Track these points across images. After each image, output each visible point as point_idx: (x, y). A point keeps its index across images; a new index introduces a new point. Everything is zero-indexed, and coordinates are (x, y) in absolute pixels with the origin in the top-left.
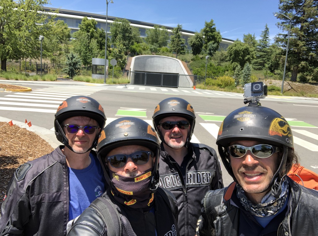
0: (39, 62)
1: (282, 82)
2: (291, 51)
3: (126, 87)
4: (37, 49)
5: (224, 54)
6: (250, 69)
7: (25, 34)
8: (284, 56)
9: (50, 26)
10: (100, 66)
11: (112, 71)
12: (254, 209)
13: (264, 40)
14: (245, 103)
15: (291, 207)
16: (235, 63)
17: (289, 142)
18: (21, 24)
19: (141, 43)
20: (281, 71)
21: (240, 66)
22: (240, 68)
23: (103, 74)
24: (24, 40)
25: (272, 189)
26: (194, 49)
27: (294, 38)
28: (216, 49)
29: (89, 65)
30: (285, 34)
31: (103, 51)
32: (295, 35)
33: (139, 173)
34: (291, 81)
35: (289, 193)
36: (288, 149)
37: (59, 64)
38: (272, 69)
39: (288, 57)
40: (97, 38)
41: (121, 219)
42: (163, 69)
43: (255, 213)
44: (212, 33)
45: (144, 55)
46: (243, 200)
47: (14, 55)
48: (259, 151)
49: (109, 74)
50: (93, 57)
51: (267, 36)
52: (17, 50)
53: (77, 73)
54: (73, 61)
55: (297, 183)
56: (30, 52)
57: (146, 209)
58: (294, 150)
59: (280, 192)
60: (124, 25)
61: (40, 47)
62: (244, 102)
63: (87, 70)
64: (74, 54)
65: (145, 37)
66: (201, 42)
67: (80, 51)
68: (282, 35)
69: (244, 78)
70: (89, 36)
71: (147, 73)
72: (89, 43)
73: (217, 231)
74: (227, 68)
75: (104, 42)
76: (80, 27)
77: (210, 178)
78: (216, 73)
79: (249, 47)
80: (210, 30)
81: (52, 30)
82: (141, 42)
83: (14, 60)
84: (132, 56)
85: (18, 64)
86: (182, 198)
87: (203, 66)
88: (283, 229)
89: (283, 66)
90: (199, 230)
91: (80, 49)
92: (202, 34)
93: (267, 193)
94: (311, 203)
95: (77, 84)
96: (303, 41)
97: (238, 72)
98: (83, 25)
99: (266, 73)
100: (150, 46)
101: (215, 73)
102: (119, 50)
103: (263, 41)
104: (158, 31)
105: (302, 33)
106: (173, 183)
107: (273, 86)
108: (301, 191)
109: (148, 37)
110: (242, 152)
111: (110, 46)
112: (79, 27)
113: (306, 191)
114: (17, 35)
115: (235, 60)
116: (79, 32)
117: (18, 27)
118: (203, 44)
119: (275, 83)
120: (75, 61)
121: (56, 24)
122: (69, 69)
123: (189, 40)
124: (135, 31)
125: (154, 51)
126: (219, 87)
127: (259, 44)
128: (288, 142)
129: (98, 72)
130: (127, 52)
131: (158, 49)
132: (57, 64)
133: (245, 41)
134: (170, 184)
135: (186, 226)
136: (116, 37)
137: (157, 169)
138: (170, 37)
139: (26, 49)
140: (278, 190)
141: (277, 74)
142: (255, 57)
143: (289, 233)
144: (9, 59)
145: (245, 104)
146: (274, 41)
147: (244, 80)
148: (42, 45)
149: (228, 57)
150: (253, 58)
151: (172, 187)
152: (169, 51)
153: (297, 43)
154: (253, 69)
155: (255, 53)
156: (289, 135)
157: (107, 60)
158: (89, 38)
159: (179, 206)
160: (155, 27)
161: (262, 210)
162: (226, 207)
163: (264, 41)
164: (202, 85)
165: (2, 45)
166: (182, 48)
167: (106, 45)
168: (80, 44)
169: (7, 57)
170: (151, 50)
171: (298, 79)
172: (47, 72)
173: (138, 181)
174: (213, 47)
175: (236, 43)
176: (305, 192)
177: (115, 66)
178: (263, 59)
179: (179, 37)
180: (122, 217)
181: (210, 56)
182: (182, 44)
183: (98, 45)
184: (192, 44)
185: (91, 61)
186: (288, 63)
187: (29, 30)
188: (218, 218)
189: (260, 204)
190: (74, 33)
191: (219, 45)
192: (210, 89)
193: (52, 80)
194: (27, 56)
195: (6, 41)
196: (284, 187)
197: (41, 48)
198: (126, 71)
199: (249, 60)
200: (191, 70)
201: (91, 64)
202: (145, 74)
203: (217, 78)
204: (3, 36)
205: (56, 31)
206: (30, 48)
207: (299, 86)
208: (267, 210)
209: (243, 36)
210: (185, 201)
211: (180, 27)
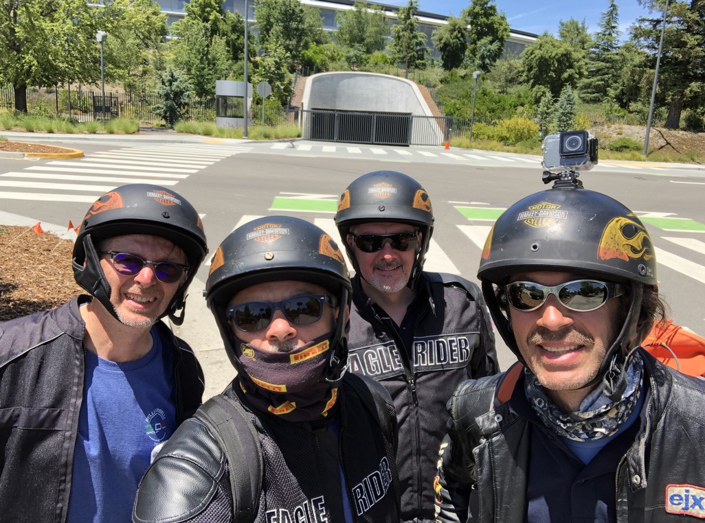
0: (97, 92)
1: (645, 129)
2: (667, 57)
3: (293, 147)
4: (92, 61)
5: (515, 66)
6: (574, 100)
7: (65, 28)
8: (652, 71)
9: (120, 10)
10: (234, 99)
11: (261, 109)
12: (562, 425)
13: (607, 33)
14: (546, 181)
15: (648, 419)
16: (540, 86)
17: (646, 273)
18: (54, 5)
19: (325, 45)
20: (644, 104)
21: (550, 93)
22: (550, 98)
23: (242, 117)
24: (63, 42)
25: (606, 382)
26: (447, 56)
27: (674, 27)
28: (496, 55)
29: (209, 97)
30: (655, 19)
31: (240, 63)
32: (679, 21)
33: (300, 344)
34: (665, 126)
35: (645, 389)
36: (642, 290)
37: (142, 94)
38: (624, 101)
39: (659, 72)
40: (226, 35)
41: (262, 445)
42: (377, 103)
43: (564, 433)
44: (488, 19)
45: (332, 71)
46: (539, 404)
47: (42, 76)
48: (574, 294)
49: (255, 116)
50: (219, 79)
51: (613, 25)
52: (48, 66)
53: (184, 114)
54: (173, 89)
55: (664, 364)
56: (77, 69)
57: (320, 423)
58: (657, 291)
59: (622, 388)
60: (287, 3)
61: (100, 57)
62: (543, 180)
63: (205, 109)
64: (175, 71)
65: (335, 31)
66: (462, 39)
67: (188, 66)
68: (648, 20)
69: (560, 121)
70: (207, 29)
71: (339, 113)
72: (208, 46)
73: (481, 471)
74: (522, 99)
75: (241, 44)
76: (188, 10)
77: (467, 350)
78: (496, 110)
79: (571, 49)
80: (483, 11)
81: (124, 19)
82: (326, 43)
83: (44, 89)
84: (306, 74)
85: (53, 96)
86: (404, 396)
87: (468, 96)
88: (628, 467)
89: (649, 95)
90: (444, 465)
91: (189, 61)
92: (466, 21)
93: (594, 388)
94: (693, 410)
95: (183, 140)
96: (698, 34)
97: (546, 108)
98: (194, 4)
99: (611, 110)
100: (345, 51)
101: (493, 111)
102: (276, 62)
103: (604, 35)
104: (363, 16)
105: (695, 16)
106: (384, 364)
107: (624, 138)
108: (672, 382)
109: (340, 29)
110: (537, 296)
111: (255, 52)
112: (184, 9)
113: (684, 381)
114: (46, 32)
115: (539, 80)
116: (185, 20)
117: (49, 13)
118: (467, 43)
119: (630, 132)
120: (178, 87)
121: (133, 4)
122: (166, 106)
123: (434, 35)
124: (312, 16)
125: (355, 62)
126: (502, 143)
127: (595, 43)
128: (643, 274)
129: (229, 112)
130: (295, 66)
131: (363, 56)
132: (139, 96)
133: (563, 36)
134: (377, 367)
135: (415, 458)
136: (268, 31)
137: (343, 335)
138: (391, 28)
139: (68, 63)
140: (619, 383)
141: (636, 111)
142: (586, 73)
143: (641, 479)
144: (32, 85)
145: (546, 183)
146: (629, 36)
147: (560, 126)
148: (103, 53)
149: (525, 74)
150: (581, 74)
151: (382, 374)
152: (389, 61)
153: (683, 40)
154: (580, 101)
155: (586, 64)
156: (646, 258)
157: (250, 86)
158: (209, 34)
159: (399, 413)
160: (357, 6)
161: (581, 426)
162: (501, 419)
163: (607, 36)
164: (464, 139)
165: (15, 53)
166: (419, 53)
167: (245, 50)
168: (188, 48)
169: (27, 82)
170: (348, 59)
171: (682, 124)
172: (117, 114)
173: (297, 362)
174: (489, 51)
175: (543, 40)
176: (681, 385)
177: (268, 98)
178: (603, 77)
179: (411, 28)
180: (264, 441)
181: (483, 72)
182: (420, 44)
183: (228, 51)
184: (441, 45)
185: (214, 88)
186: (660, 86)
187: (72, 18)
188: (483, 441)
189: (576, 413)
190: (174, 25)
191: (502, 45)
192: (481, 149)
193: (127, 133)
194: (71, 78)
195: (24, 44)
196: (632, 374)
197: (101, 59)
198: (292, 108)
199: (571, 79)
200: (439, 104)
201: (215, 94)
202: (336, 115)
203: (497, 121)
204: (16, 33)
205: (133, 20)
206: (77, 59)
207: (684, 140)
208: (594, 425)
209: (560, 25)
210: (411, 404)
211: (414, 5)
